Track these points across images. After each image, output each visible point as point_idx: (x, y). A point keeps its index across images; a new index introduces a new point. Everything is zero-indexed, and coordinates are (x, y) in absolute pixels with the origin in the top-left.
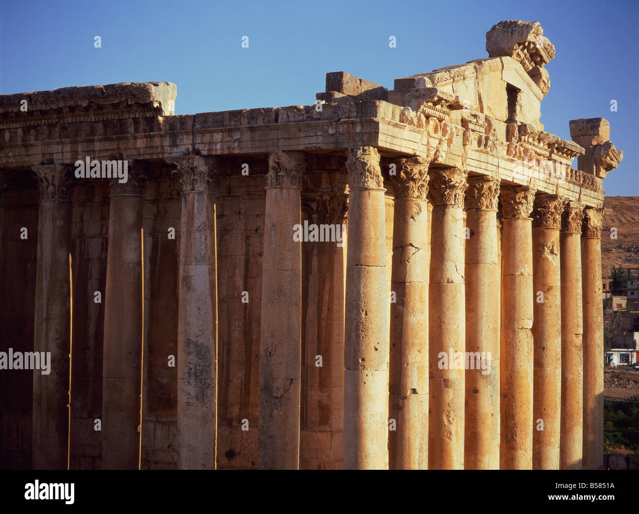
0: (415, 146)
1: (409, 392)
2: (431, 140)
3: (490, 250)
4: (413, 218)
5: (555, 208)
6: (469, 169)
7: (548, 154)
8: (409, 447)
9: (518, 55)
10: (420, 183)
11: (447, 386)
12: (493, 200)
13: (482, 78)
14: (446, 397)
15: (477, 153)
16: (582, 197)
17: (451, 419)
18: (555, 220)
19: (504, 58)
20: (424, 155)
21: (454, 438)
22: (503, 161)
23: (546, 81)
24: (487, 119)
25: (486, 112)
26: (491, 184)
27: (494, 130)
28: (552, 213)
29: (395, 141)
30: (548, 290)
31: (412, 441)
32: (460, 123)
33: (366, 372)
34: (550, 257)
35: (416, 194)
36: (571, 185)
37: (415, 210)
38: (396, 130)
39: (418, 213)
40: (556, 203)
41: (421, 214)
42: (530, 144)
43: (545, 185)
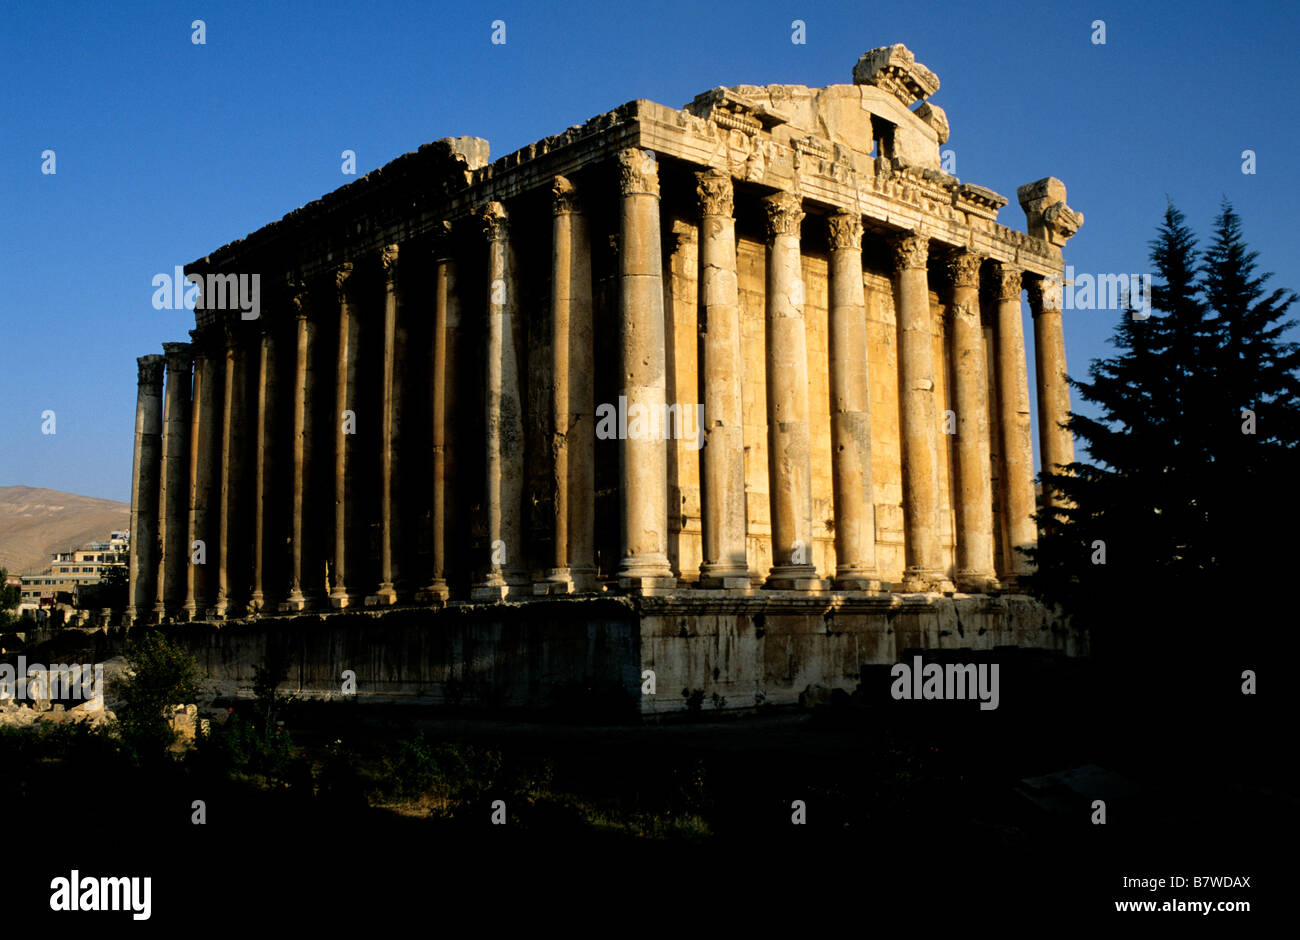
0: (707, 156)
1: (713, 425)
2: (731, 152)
3: (850, 290)
4: (713, 237)
5: (969, 263)
6: (804, 194)
7: (948, 200)
8: (716, 485)
9: (887, 85)
10: (719, 199)
11: (783, 430)
12: (852, 237)
13: (825, 102)
14: (782, 442)
15: (818, 180)
16: (1020, 260)
17: (789, 468)
18: (969, 277)
19: (863, 87)
20: (724, 169)
21: (793, 488)
22: (865, 195)
23: (940, 120)
24: (835, 146)
25: (834, 139)
26: (848, 218)
27: (844, 157)
28: (965, 270)
29: (668, 145)
30: (965, 354)
31: (719, 480)
32: (788, 143)
33: (634, 388)
34: (965, 318)
35: (716, 210)
36: (999, 244)
37: (714, 228)
38: (670, 134)
39: (719, 231)
40: (969, 258)
41: (723, 232)
42: (913, 182)
43: (949, 235)
